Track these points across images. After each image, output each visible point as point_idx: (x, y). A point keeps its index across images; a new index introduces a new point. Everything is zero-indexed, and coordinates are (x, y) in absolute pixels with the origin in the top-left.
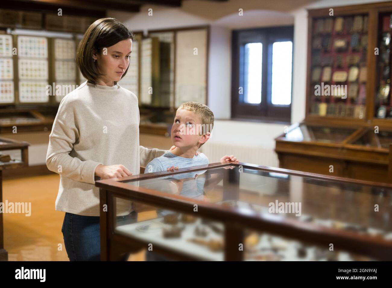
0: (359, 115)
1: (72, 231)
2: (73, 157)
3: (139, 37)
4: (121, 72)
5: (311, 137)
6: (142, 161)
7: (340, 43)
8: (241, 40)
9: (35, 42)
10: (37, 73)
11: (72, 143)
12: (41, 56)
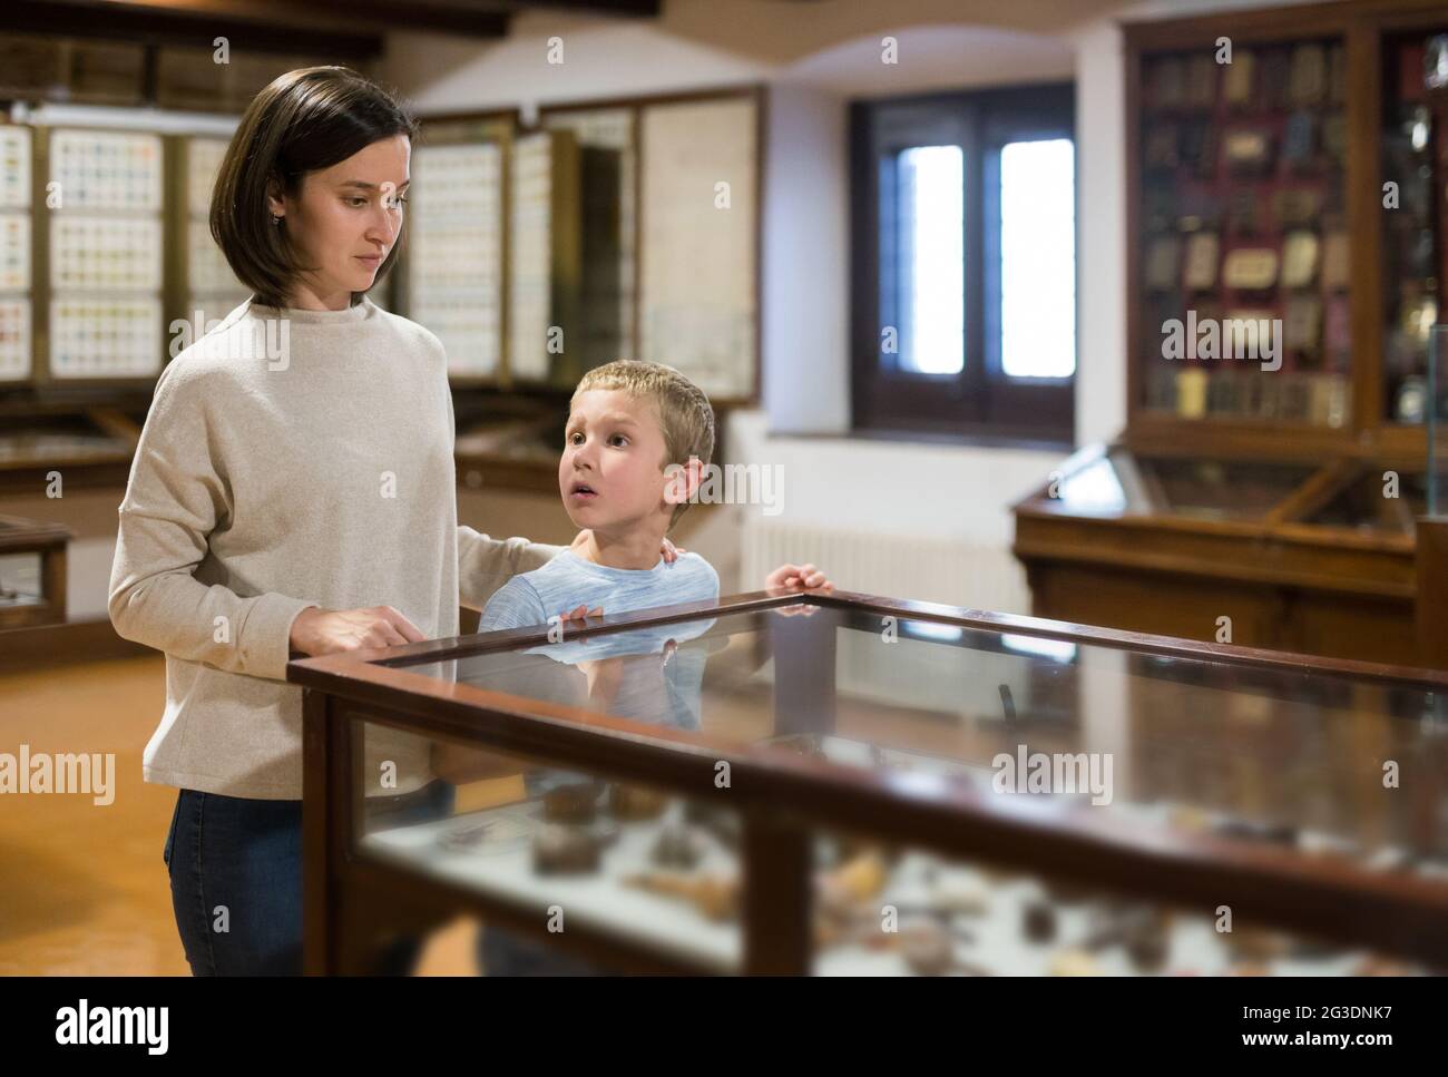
0: (1327, 411)
1: (199, 860)
2: (210, 584)
3: (502, 129)
4: (375, 258)
5: (1152, 497)
6: (468, 587)
7: (1246, 146)
8: (883, 138)
9: (115, 151)
10: (121, 267)
11: (203, 533)
12: (138, 204)
